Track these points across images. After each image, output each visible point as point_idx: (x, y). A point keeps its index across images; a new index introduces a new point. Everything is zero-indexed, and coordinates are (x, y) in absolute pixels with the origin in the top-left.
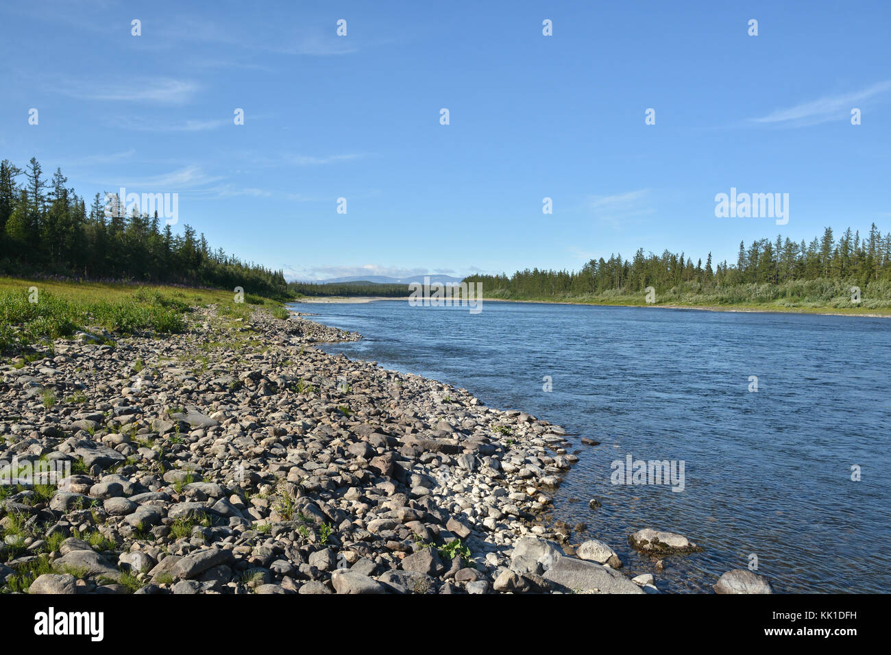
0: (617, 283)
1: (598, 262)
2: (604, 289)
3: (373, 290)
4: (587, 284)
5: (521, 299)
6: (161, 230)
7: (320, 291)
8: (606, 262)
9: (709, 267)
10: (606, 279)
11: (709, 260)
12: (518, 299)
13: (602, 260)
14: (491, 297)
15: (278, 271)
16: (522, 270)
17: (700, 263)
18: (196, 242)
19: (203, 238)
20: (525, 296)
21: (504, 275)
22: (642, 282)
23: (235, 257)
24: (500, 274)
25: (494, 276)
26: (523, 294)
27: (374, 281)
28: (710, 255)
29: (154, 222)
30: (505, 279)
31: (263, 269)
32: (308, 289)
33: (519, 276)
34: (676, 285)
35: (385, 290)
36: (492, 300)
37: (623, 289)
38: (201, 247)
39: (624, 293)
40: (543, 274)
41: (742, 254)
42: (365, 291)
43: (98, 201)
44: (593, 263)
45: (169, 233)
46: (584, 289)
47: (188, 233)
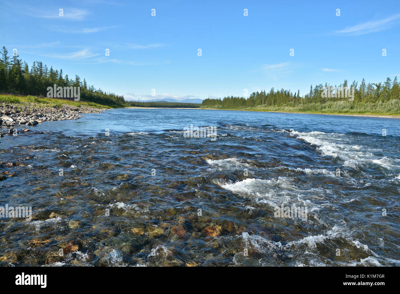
0: (263, 102)
1: (256, 93)
2: (258, 105)
3: (165, 105)
4: (251, 103)
5: (226, 109)
6: (64, 77)
7: (142, 105)
8: (259, 93)
9: (298, 96)
10: (259, 101)
11: (299, 93)
12: (224, 109)
13: (257, 92)
14: (213, 108)
15: (121, 96)
16: (226, 97)
17: (295, 94)
18: (80, 83)
19: (85, 81)
20: (227, 108)
21: (220, 99)
22: (272, 102)
23: (100, 89)
24: (218, 99)
25: (216, 99)
26: (227, 107)
27: (168, 101)
28: (299, 91)
29: (61, 74)
30: (220, 100)
31: (114, 95)
32: (137, 104)
33: (225, 99)
34: (285, 103)
35: (171, 105)
36: (214, 109)
37: (265, 105)
38: (83, 84)
39: (266, 107)
40: (235, 98)
41: (311, 90)
42: (162, 105)
43: (34, 65)
44: (254, 94)
45: (67, 79)
46: (250, 105)
47: (77, 78)
